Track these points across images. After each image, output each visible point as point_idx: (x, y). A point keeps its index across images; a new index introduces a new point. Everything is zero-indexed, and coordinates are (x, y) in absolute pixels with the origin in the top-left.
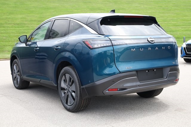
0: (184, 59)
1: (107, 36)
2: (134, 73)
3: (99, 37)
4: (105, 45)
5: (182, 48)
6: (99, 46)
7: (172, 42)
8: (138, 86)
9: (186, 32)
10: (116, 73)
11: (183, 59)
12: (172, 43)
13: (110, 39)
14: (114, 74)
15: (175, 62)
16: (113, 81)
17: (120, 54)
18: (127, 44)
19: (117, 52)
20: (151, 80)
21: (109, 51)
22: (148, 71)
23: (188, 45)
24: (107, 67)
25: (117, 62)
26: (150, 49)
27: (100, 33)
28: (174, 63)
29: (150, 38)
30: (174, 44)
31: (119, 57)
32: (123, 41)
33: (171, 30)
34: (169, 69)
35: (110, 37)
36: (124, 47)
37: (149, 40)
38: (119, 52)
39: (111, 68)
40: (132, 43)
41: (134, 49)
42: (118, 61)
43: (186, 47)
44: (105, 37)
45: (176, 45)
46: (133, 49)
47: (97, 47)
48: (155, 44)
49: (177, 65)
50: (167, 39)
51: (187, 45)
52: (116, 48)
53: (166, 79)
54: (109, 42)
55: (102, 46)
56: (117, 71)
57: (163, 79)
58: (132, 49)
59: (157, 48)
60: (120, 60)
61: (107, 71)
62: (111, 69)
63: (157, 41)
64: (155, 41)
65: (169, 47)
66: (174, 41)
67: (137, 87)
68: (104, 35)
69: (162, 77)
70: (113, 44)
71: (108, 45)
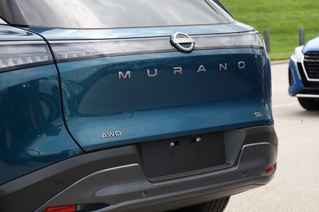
0: (300, 99)
1: (38, 30)
2: (130, 150)
3: (10, 33)
4: (30, 61)
5: (292, 64)
6: (11, 64)
7: (252, 47)
8: (143, 194)
9: (308, 12)
10: (71, 154)
11: (296, 99)
12: (250, 51)
13: (45, 40)
14: (64, 156)
15: (263, 112)
16: (61, 181)
17: (82, 89)
18: (102, 56)
19: (72, 82)
20: (186, 174)
21: (45, 79)
22: (176, 143)
23: (310, 54)
24: (41, 133)
25: (71, 116)
26: (179, 69)
27: (14, 20)
28: (258, 114)
29: (180, 36)
30: (258, 52)
31: (77, 99)
32: (91, 46)
33: (259, 6)
34: (242, 134)
35: (47, 35)
36: (94, 67)
37: (177, 41)
38: (78, 84)
39: (56, 134)
40: (120, 51)
41: (128, 72)
42: (75, 113)
43: (304, 62)
44: (28, 34)
45: (264, 55)
46: (124, 72)
47: (4, 66)
48: (194, 53)
49: (270, 122)
50: (233, 38)
51: (305, 54)
52: (68, 69)
53: (236, 168)
54: (43, 49)
55: (21, 62)
56: (73, 147)
57: (224, 166)
58: (120, 73)
59: (201, 68)
60: (80, 110)
61: (40, 147)
62: (54, 138)
63: (203, 45)
64: (197, 46)
65: (242, 65)
66: (256, 44)
67: (141, 197)
68: (27, 26)
69: (221, 160)
70: (58, 58)
71: (39, 60)
